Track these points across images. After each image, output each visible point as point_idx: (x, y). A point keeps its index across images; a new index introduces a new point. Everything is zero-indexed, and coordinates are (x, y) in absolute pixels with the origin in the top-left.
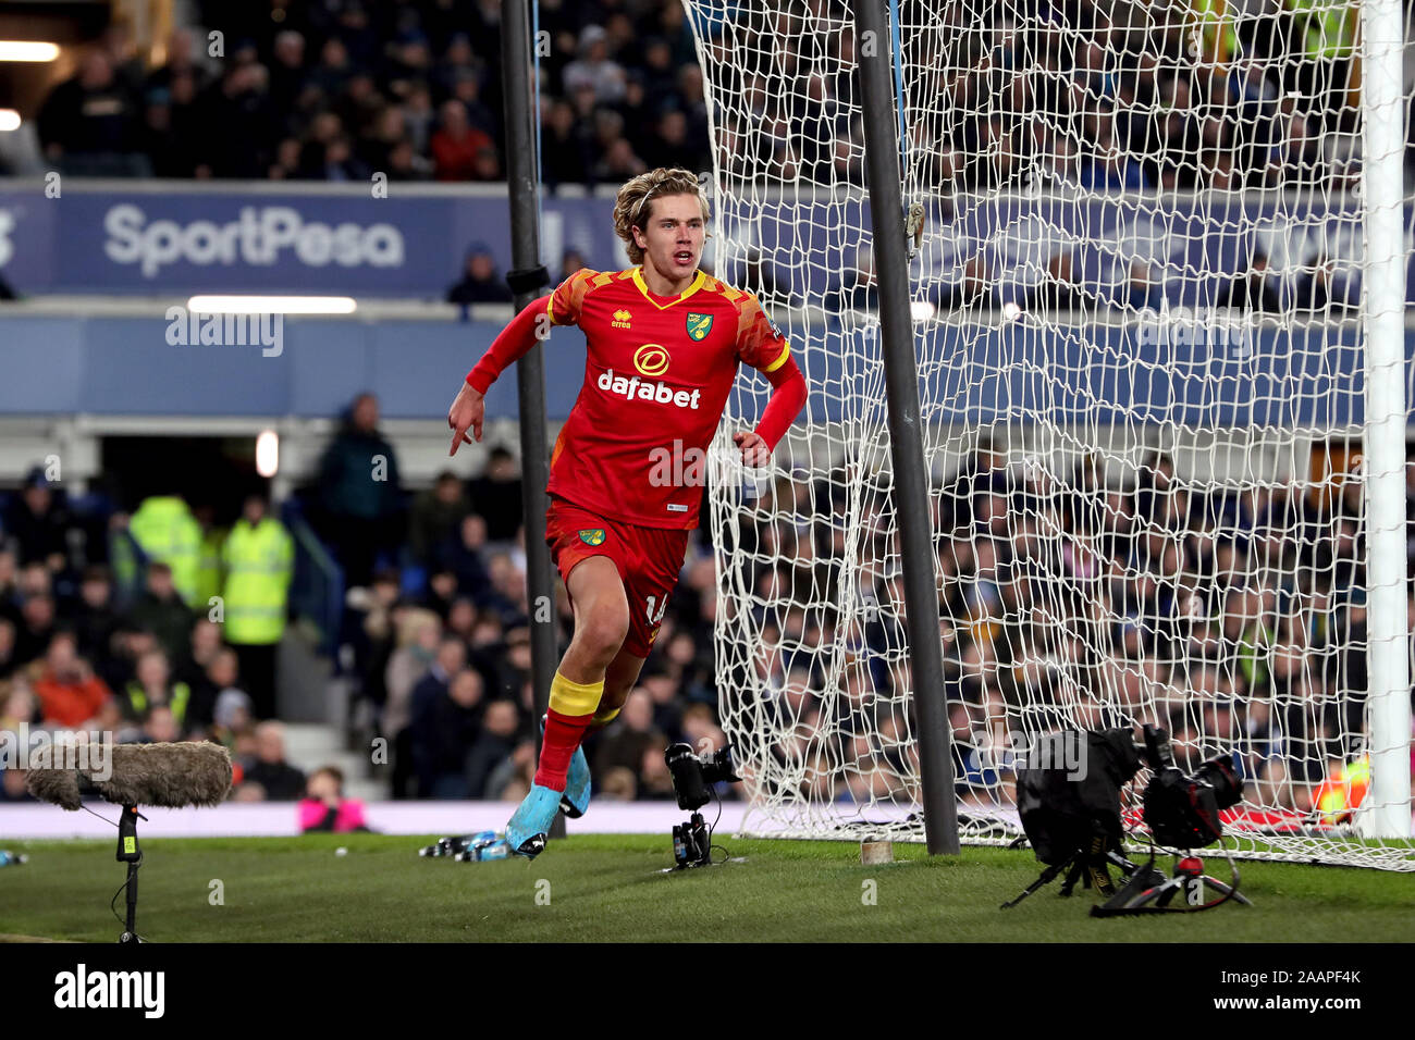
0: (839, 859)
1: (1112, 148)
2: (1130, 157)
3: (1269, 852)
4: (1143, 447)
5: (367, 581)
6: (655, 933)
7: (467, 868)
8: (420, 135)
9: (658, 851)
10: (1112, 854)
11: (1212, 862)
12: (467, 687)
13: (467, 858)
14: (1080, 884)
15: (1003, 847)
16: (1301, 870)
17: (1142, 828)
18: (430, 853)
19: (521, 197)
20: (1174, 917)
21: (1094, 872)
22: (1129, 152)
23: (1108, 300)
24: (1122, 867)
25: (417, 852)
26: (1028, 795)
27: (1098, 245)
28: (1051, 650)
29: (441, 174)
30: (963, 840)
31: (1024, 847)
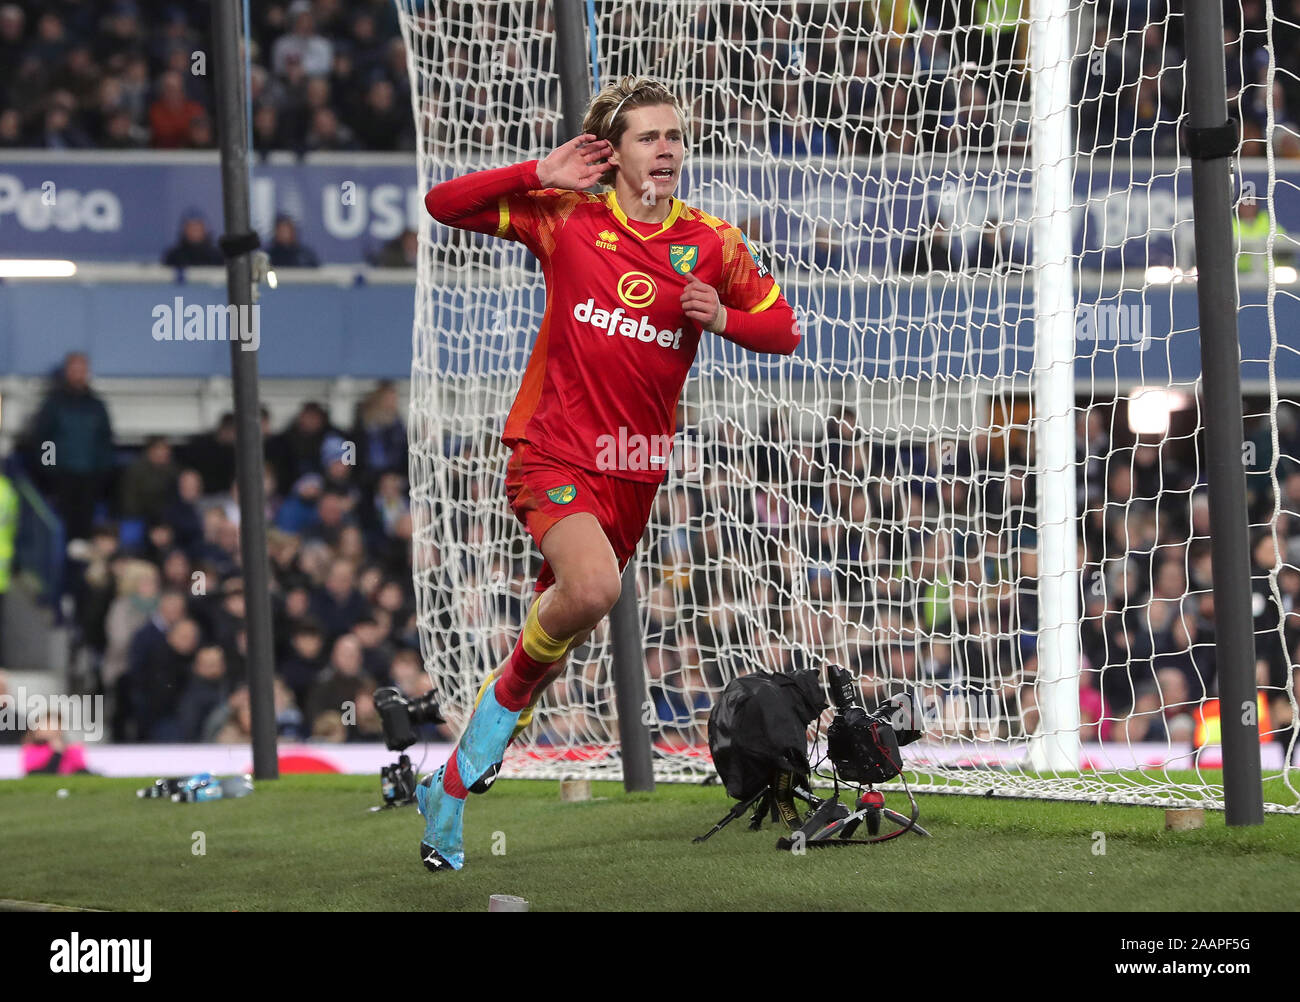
0: (540, 797)
1: (799, 116)
2: (815, 124)
3: (946, 786)
4: (830, 401)
5: (87, 533)
6: (363, 868)
7: (184, 808)
8: (136, 105)
9: (368, 791)
10: (799, 789)
11: (893, 797)
12: (184, 635)
13: (184, 799)
14: (768, 818)
15: (695, 784)
16: (977, 802)
17: (828, 764)
18: (148, 794)
19: (232, 164)
20: (857, 848)
21: (781, 806)
22: (814, 119)
23: (796, 260)
24: (808, 801)
25: (135, 793)
26: (718, 733)
27: (787, 207)
28: (739, 596)
29: (157, 142)
30: (658, 778)
31: (716, 784)
